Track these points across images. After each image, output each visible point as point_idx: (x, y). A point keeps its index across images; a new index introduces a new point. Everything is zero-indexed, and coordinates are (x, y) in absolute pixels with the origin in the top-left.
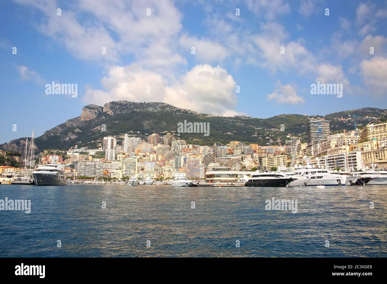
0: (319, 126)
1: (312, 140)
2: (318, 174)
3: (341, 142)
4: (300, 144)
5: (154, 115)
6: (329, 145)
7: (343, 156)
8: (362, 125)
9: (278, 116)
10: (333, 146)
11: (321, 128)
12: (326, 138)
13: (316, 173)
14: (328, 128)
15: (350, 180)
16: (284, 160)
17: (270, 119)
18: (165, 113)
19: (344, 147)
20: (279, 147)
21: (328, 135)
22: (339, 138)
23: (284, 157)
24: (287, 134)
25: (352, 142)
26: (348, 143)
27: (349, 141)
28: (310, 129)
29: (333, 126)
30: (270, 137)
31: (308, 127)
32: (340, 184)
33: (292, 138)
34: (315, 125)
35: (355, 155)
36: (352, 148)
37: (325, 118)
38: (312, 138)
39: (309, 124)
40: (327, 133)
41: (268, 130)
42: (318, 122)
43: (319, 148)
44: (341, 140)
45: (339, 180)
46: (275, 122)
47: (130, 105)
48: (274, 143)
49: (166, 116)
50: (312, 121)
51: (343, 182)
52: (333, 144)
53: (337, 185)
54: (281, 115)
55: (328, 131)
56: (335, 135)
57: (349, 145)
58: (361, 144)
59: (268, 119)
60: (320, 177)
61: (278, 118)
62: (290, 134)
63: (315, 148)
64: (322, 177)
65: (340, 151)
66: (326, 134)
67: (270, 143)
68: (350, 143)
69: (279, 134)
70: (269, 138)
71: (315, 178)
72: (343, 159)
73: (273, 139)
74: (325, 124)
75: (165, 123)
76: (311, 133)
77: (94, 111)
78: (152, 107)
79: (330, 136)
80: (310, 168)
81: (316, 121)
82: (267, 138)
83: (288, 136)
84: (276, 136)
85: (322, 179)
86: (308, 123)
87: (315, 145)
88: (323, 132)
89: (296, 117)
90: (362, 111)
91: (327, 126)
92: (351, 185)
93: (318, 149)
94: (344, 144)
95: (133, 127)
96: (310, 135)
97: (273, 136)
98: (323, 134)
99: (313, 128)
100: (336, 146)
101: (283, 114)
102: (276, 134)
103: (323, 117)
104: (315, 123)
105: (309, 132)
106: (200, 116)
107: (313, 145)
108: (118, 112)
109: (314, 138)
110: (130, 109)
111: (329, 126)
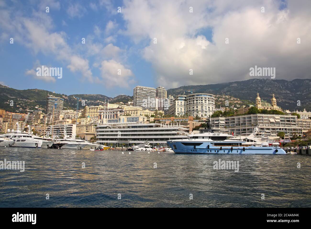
0: (55, 102)
1: (48, 112)
2: (23, 138)
3: (66, 116)
4: (40, 115)
6: (58, 117)
7: (63, 127)
9: (32, 89)
10: (61, 119)
11: (57, 103)
12: (59, 112)
13: (21, 137)
14: (62, 104)
15: (47, 144)
16: (21, 126)
17: (24, 91)
19: (68, 120)
20: (26, 115)
21: (61, 109)
22: (66, 113)
23: (22, 123)
24: (36, 106)
25: (75, 117)
26: (72, 117)
27: (72, 116)
28: (48, 104)
29: (73, 104)
30: (21, 105)
31: (47, 101)
32: (37, 147)
33: (39, 109)
34: (52, 101)
35: (72, 127)
36: (73, 121)
37: (68, 97)
38: (48, 110)
39: (48, 100)
40: (61, 108)
41: (21, 99)
42: (55, 99)
43: (52, 119)
44: (67, 114)
45: (37, 144)
46: (28, 94)
48: (23, 111)
50: (50, 97)
51: (40, 146)
52: (61, 116)
53: (35, 148)
54: (34, 89)
55: (62, 107)
56: (66, 110)
57: (72, 119)
58: (80, 119)
59: (22, 91)
60: (24, 140)
61: (31, 91)
62: (38, 106)
63: (48, 119)
64: (25, 140)
65: (65, 123)
66: (59, 109)
67: (20, 111)
68: (73, 118)
69: (29, 104)
71: (20, 141)
72: (63, 129)
73: (23, 108)
74: (60, 101)
76: (49, 106)
79: (63, 111)
80: (19, 133)
81: (53, 98)
82: (18, 106)
83: (36, 107)
84: (26, 106)
85: (24, 142)
86: (47, 98)
87: (49, 116)
88: (57, 107)
89: (46, 93)
90: (96, 96)
91: (62, 103)
92: (48, 148)
93: (50, 120)
94: (68, 118)
96: (48, 108)
97: (23, 105)
98: (57, 108)
99: (50, 103)
100: (63, 119)
101: (36, 89)
102: (26, 104)
103: (67, 96)
104: (53, 99)
105: (47, 105)
107: (47, 116)
109: (50, 111)
111: (63, 103)
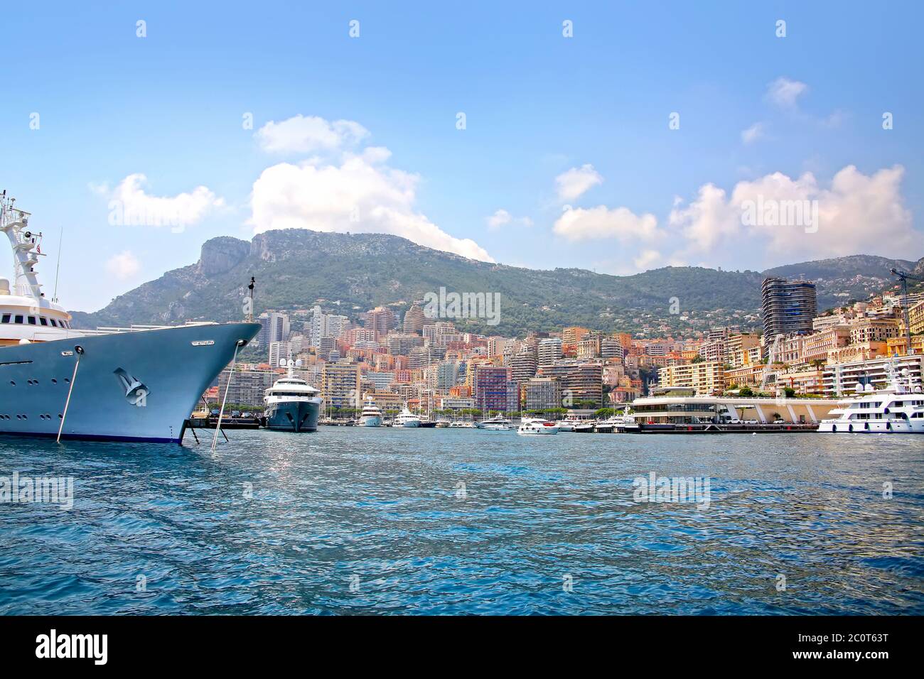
0: (792, 296)
1: (776, 327)
3: (862, 333)
4: (739, 337)
5: (372, 263)
6: (830, 339)
8: (848, 295)
10: (841, 343)
11: (798, 299)
14: (812, 300)
16: (715, 374)
18: (396, 260)
19: (872, 345)
25: (889, 332)
26: (881, 335)
27: (882, 332)
28: (771, 303)
34: (783, 293)
35: (917, 363)
36: (893, 347)
38: (775, 323)
39: (770, 291)
40: (811, 312)
42: (790, 287)
43: (802, 347)
44: (862, 328)
47: (315, 239)
49: (399, 267)
52: (841, 336)
58: (915, 340)
62: (687, 313)
63: (788, 346)
65: (861, 354)
66: (808, 315)
68: (884, 337)
70: (641, 321)
74: (807, 291)
75: (398, 283)
76: (775, 310)
77: (230, 251)
78: (366, 244)
79: (820, 319)
82: (635, 320)
87: (789, 340)
88: (801, 309)
91: (812, 296)
93: (798, 348)
94: (871, 339)
95: (323, 291)
96: (771, 315)
97: (649, 316)
98: (803, 315)
99: (777, 300)
100: (849, 342)
104: (783, 288)
106: (477, 267)
107: (785, 339)
108: (286, 254)
109: (781, 322)
110: (313, 250)
